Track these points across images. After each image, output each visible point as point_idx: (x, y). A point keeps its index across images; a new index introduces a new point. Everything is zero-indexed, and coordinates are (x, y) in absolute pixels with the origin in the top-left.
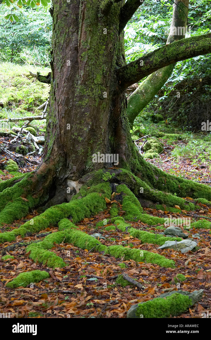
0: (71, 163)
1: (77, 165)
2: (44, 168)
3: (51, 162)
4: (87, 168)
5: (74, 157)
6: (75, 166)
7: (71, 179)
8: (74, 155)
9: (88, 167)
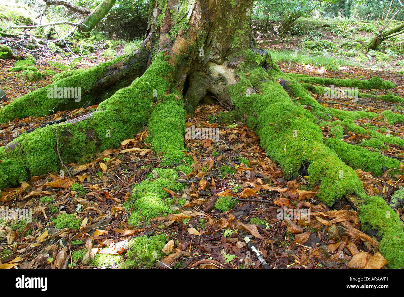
0: (215, 39)
1: (223, 42)
2: (183, 46)
3: (192, 37)
4: (233, 47)
5: (221, 30)
6: (220, 44)
7: (215, 62)
8: (221, 28)
9: (233, 45)
